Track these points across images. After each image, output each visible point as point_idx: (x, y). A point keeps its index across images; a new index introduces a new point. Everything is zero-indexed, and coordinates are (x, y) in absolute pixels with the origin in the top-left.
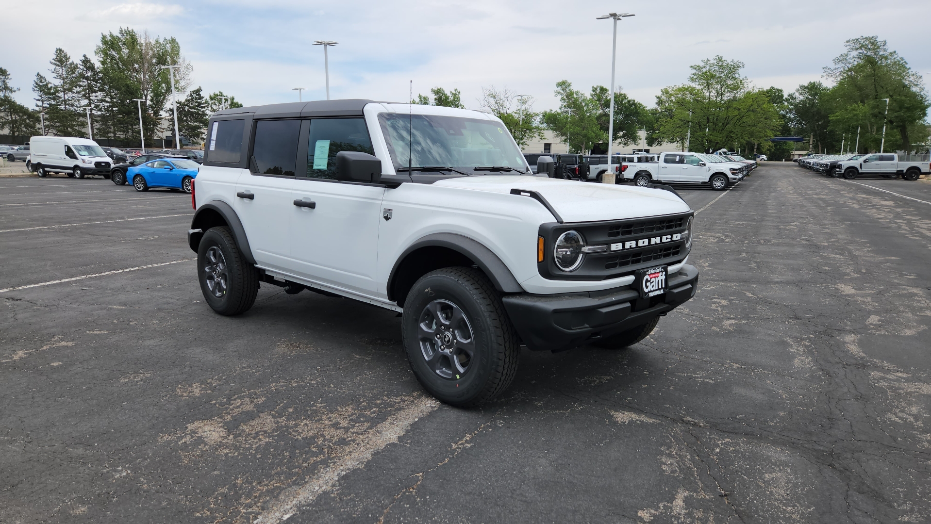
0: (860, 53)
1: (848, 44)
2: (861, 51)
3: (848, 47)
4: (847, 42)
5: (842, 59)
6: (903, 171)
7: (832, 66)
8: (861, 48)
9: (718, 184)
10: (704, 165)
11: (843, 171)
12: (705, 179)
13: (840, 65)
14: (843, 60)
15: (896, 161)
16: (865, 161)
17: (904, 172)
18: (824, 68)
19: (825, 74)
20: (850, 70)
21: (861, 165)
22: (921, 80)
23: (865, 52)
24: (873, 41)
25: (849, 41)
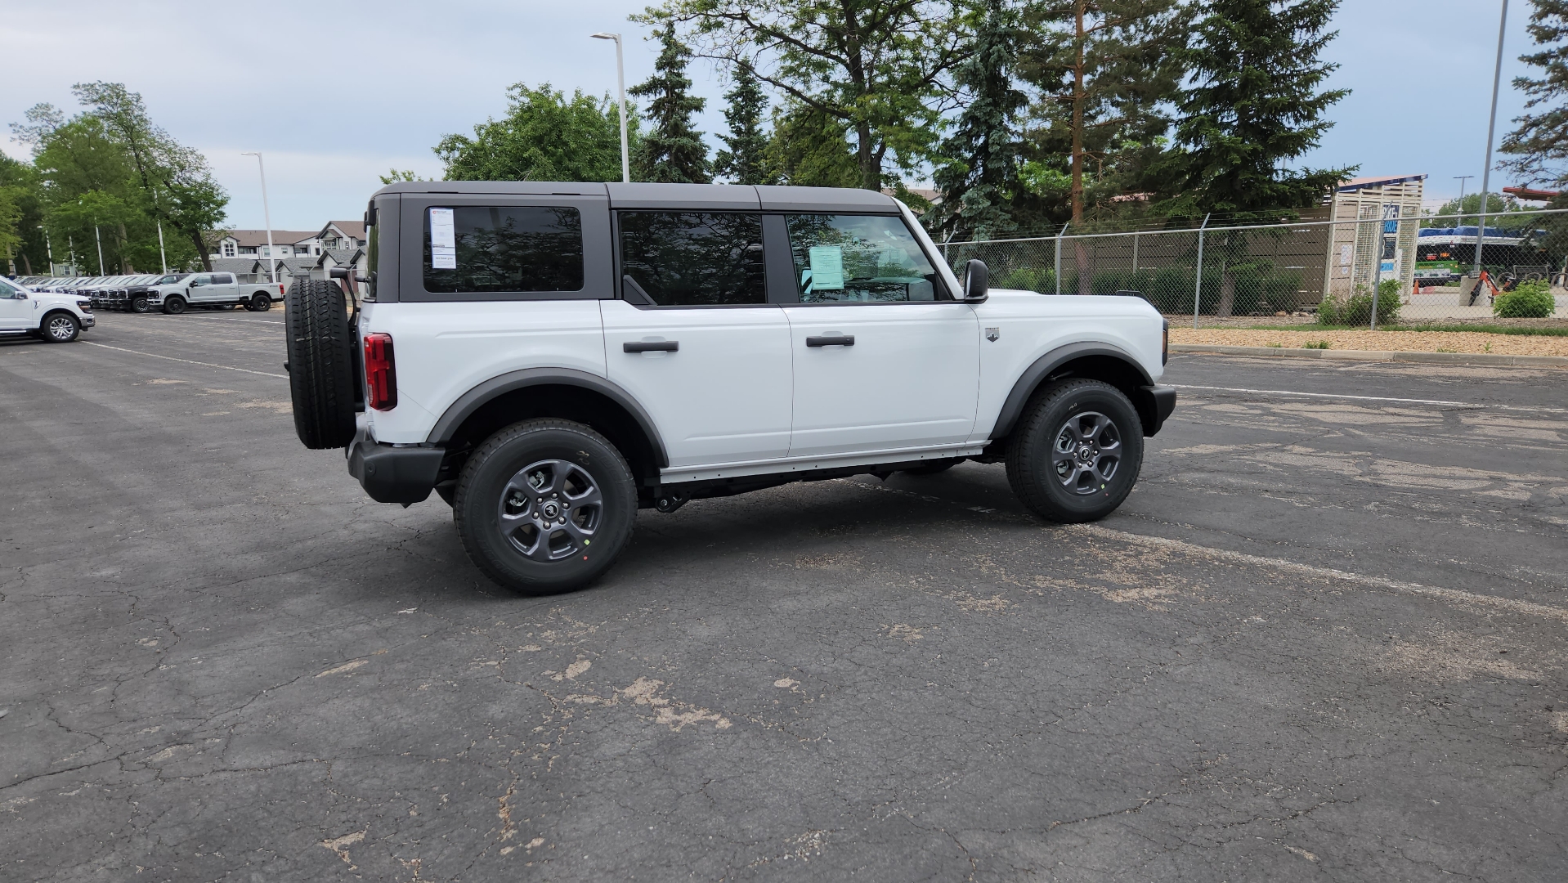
0: (100, 109)
1: (78, 91)
2: (102, 106)
3: (80, 96)
4: (75, 87)
5: (41, 111)
6: (247, 297)
7: (27, 124)
8: (102, 99)
9: (61, 331)
10: (25, 297)
11: (162, 301)
12: (32, 323)
13: (38, 123)
14: (43, 114)
15: (235, 283)
16: (192, 285)
17: (250, 299)
18: (11, 125)
19: (16, 136)
20: (57, 132)
21: (187, 290)
22: (204, 161)
23: (110, 108)
24: (117, 91)
25: (78, 86)
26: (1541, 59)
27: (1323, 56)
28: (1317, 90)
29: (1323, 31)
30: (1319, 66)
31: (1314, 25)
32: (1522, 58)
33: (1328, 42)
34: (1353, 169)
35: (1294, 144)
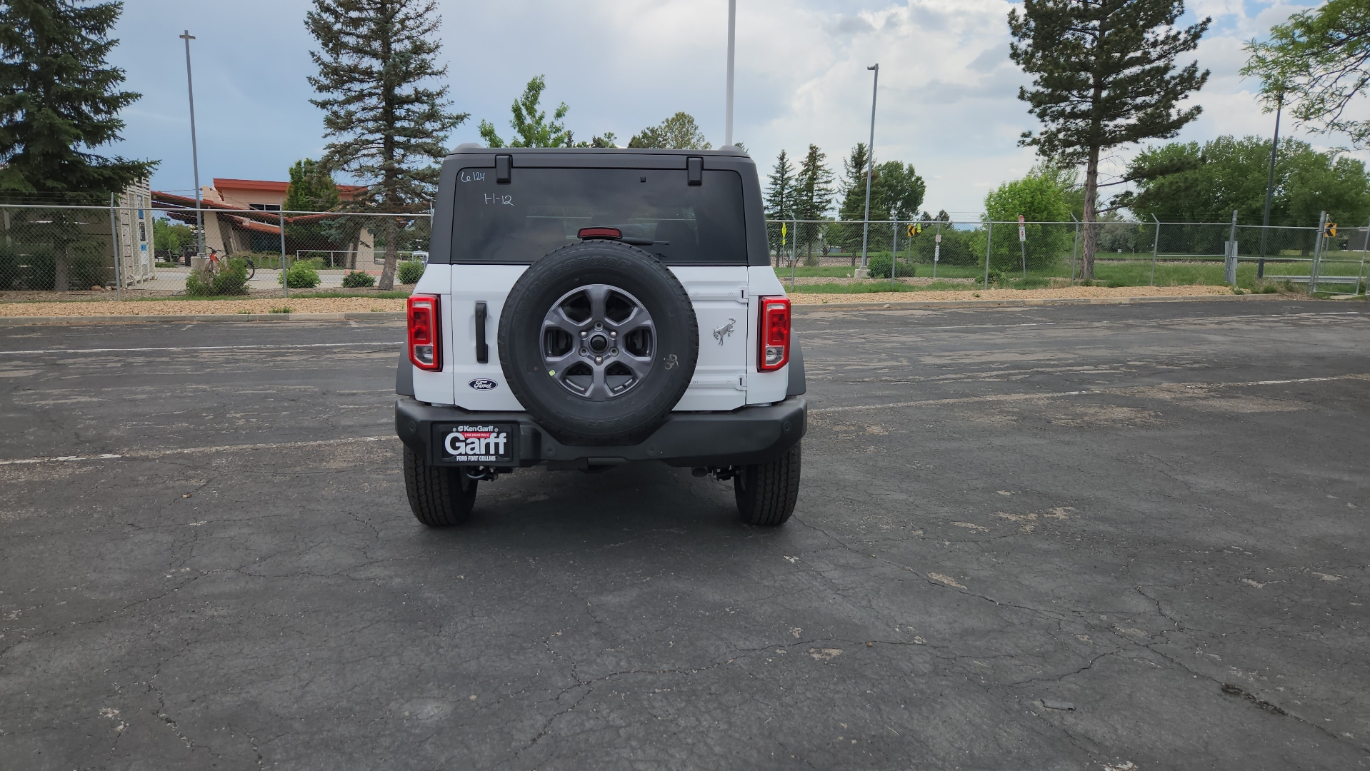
26: (323, 105)
27: (111, 60)
28: (115, 89)
29: (110, 34)
30: (107, 67)
31: (99, 29)
32: (312, 101)
33: (112, 48)
34: (154, 163)
35: (97, 134)
